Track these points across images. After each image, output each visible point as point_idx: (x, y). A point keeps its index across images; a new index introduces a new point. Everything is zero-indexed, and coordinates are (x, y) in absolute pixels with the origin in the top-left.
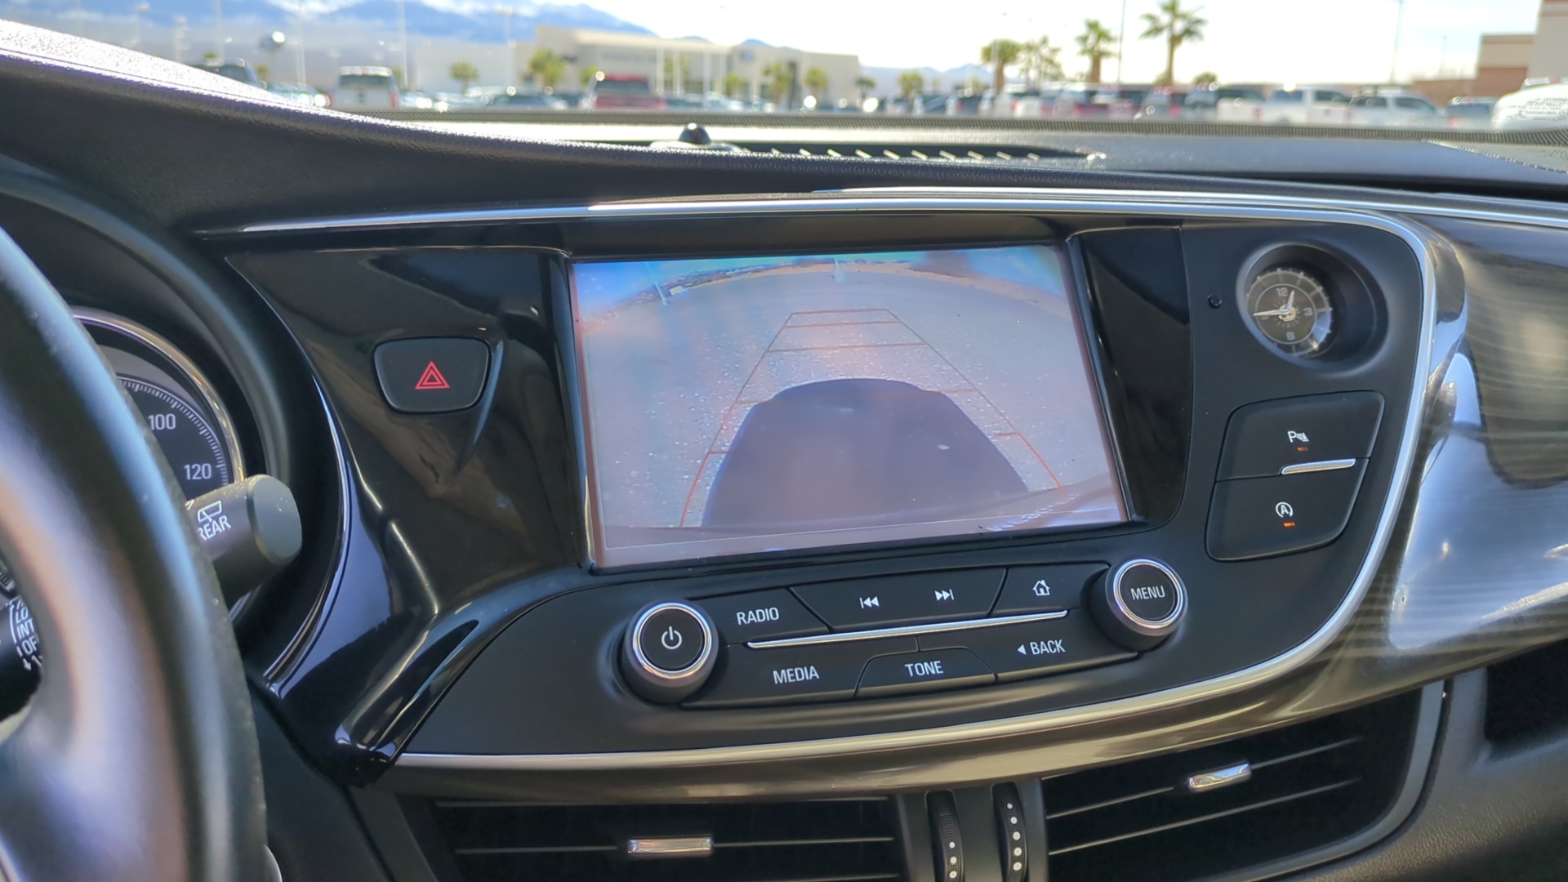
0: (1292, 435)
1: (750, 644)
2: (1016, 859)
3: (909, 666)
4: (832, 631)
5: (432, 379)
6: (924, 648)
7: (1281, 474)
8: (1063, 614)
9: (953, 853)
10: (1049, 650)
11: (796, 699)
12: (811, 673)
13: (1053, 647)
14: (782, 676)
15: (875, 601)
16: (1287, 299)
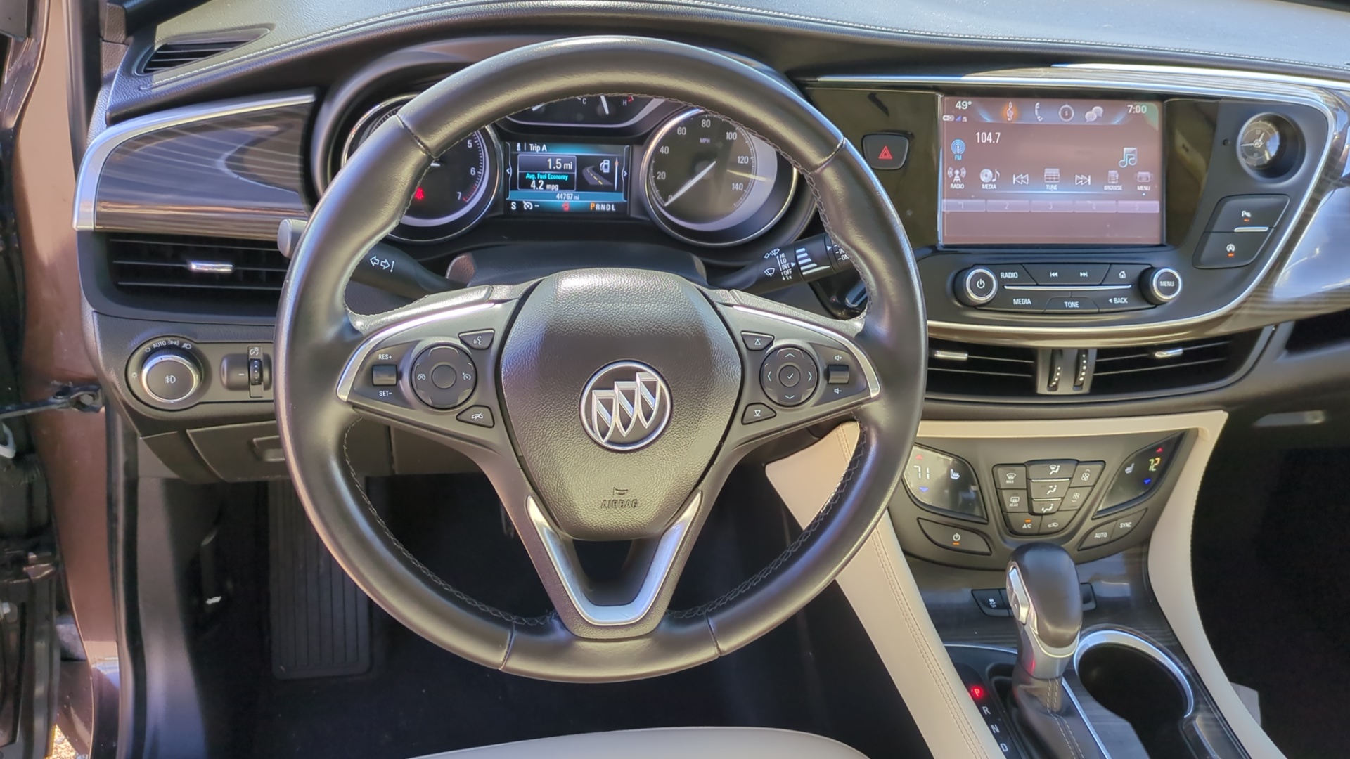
0: (1244, 213)
1: (1006, 287)
2: (1082, 376)
3: (1066, 303)
4: (1037, 285)
5: (885, 154)
6: (1072, 297)
7: (1234, 232)
8: (1129, 287)
9: (1058, 371)
10: (1121, 302)
11: (1021, 311)
12: (1028, 302)
13: (1123, 300)
14: (1017, 301)
15: (1056, 274)
16: (1260, 136)
